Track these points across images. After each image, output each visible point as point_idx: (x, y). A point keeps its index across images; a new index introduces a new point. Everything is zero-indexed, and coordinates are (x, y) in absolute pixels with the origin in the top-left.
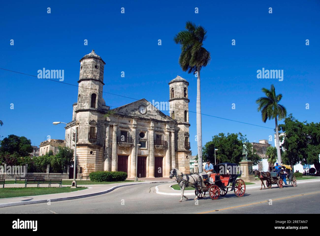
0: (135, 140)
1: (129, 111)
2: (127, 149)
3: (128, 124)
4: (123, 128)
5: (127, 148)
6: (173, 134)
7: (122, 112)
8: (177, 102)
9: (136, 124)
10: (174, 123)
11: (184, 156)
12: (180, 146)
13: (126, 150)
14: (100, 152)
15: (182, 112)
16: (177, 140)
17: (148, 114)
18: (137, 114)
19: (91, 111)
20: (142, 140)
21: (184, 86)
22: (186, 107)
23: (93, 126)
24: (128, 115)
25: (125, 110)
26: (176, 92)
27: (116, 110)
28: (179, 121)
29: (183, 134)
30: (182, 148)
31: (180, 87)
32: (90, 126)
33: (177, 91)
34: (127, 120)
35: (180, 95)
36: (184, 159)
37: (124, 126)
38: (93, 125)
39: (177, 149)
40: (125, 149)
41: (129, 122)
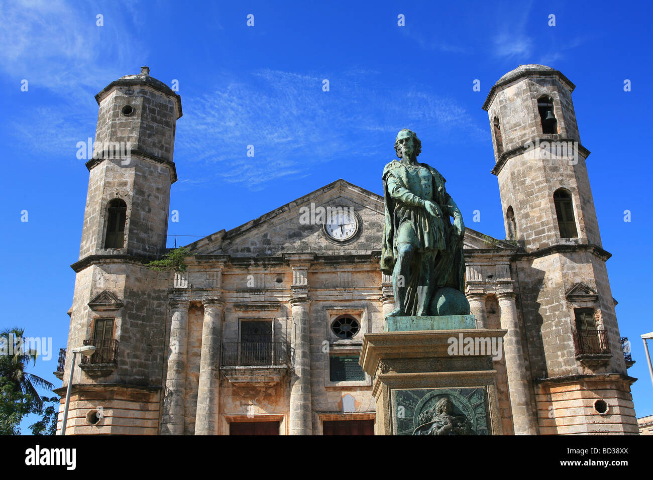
0: (299, 352)
1: (276, 240)
2: (269, 391)
3: (272, 291)
4: (247, 307)
5: (271, 387)
6: (505, 306)
7: (243, 247)
8: (514, 165)
9: (306, 283)
10: (502, 253)
11: (581, 402)
12: (557, 357)
13: (267, 396)
14: (148, 415)
15: (543, 197)
16: (539, 330)
17: (368, 239)
18: (313, 245)
19: (101, 261)
20: (342, 348)
21: (537, 91)
22: (562, 175)
23: (105, 315)
24: (271, 255)
25: (256, 241)
26: (507, 126)
27: (207, 241)
28: (534, 240)
29: (562, 295)
30: (567, 363)
31: (519, 101)
32: (94, 314)
33: (508, 123)
34: (269, 277)
35: (524, 132)
36: (583, 420)
37: (253, 299)
38: (104, 313)
39: (546, 370)
40: (261, 395)
41: (276, 283)
